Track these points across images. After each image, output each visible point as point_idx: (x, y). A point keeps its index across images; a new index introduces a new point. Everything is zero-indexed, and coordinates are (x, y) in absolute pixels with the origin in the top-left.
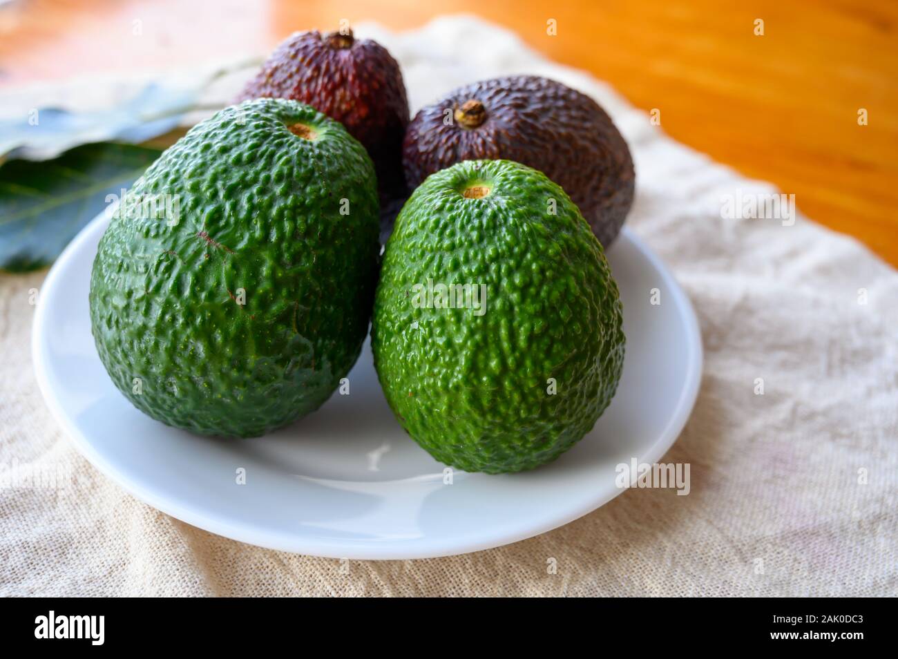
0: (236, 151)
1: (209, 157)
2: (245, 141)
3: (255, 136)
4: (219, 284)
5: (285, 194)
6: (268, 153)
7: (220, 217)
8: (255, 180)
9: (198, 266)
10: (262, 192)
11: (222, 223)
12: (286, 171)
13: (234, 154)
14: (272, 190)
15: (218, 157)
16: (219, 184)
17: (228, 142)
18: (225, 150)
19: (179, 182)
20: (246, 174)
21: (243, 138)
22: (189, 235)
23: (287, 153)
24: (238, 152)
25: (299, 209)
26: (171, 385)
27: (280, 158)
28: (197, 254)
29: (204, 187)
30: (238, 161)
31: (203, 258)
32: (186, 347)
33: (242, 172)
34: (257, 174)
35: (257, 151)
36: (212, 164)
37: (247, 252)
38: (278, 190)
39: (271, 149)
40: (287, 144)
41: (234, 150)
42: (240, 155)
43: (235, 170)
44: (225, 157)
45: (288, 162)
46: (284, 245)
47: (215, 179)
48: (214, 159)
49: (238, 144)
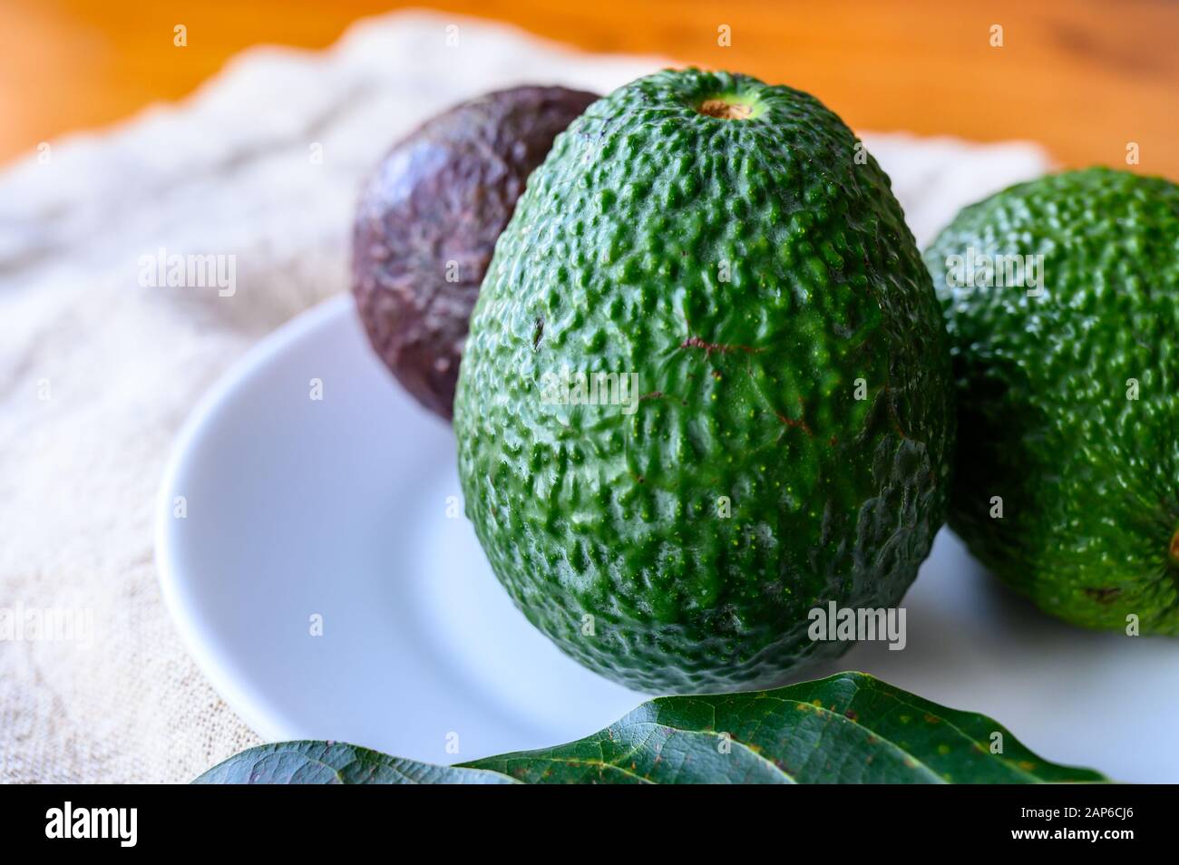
0: (663, 184)
1: (624, 214)
2: (666, 162)
3: (676, 147)
4: (758, 411)
5: (783, 220)
6: (715, 166)
7: (705, 302)
8: (724, 219)
9: (709, 396)
10: (746, 232)
11: (713, 309)
12: (762, 182)
13: (663, 191)
14: (758, 222)
15: (638, 208)
16: (671, 248)
17: (638, 176)
18: (642, 192)
19: (596, 276)
20: (704, 214)
21: (658, 158)
22: (667, 353)
23: (742, 152)
24: (668, 186)
25: (817, 233)
27: (738, 165)
28: (697, 378)
29: (648, 262)
30: (678, 201)
31: (711, 379)
32: (742, 540)
33: (695, 214)
34: (720, 205)
35: (698, 169)
36: (636, 223)
37: (777, 337)
38: (768, 214)
39: (715, 154)
40: (731, 138)
41: (657, 184)
42: (675, 188)
43: (680, 215)
44: (650, 201)
45: (755, 166)
46: (828, 300)
47: (658, 247)
48: (634, 214)
49: (657, 172)
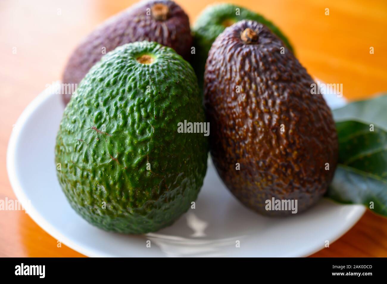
0: (107, 79)
1: (95, 85)
2: (112, 73)
3: (117, 68)
4: (105, 153)
5: (134, 97)
6: (123, 77)
7: (101, 118)
8: (117, 94)
9: (94, 145)
10: (121, 99)
11: (103, 120)
12: (133, 86)
13: (106, 81)
14: (127, 97)
15: (99, 85)
16: (100, 99)
17: (104, 75)
18: (102, 80)
19: (82, 102)
20: (113, 91)
21: (111, 71)
22: (89, 129)
23: (134, 75)
24: (108, 80)
25: (142, 104)
26: (96, 209)
27: (130, 78)
28: (93, 139)
29: (93, 101)
30: (108, 85)
31: (96, 140)
33: (111, 90)
34: (118, 90)
35: (118, 77)
36: (96, 89)
37: (117, 132)
38: (130, 96)
39: (125, 74)
40: (134, 69)
41: (106, 78)
42: (109, 81)
43: (107, 90)
44: (102, 84)
45: (134, 79)
46: (136, 126)
47: (97, 97)
48: (97, 86)
49: (108, 75)
